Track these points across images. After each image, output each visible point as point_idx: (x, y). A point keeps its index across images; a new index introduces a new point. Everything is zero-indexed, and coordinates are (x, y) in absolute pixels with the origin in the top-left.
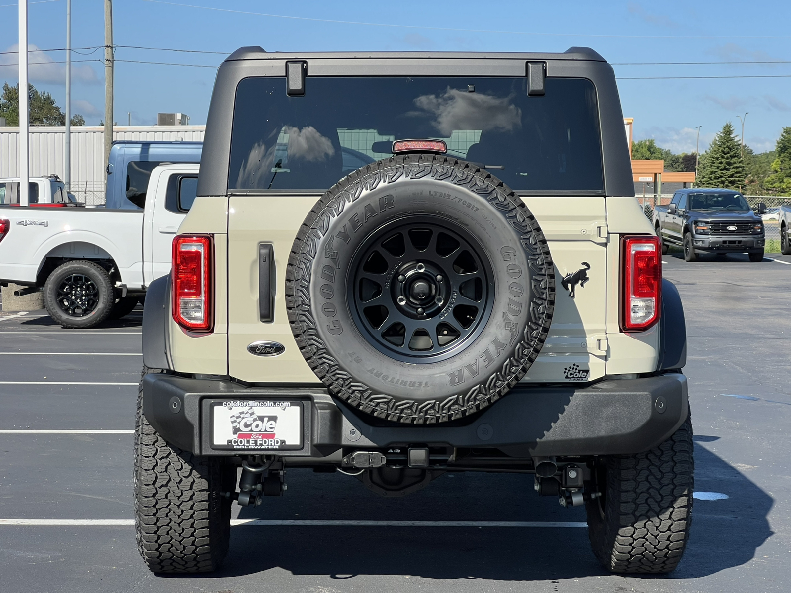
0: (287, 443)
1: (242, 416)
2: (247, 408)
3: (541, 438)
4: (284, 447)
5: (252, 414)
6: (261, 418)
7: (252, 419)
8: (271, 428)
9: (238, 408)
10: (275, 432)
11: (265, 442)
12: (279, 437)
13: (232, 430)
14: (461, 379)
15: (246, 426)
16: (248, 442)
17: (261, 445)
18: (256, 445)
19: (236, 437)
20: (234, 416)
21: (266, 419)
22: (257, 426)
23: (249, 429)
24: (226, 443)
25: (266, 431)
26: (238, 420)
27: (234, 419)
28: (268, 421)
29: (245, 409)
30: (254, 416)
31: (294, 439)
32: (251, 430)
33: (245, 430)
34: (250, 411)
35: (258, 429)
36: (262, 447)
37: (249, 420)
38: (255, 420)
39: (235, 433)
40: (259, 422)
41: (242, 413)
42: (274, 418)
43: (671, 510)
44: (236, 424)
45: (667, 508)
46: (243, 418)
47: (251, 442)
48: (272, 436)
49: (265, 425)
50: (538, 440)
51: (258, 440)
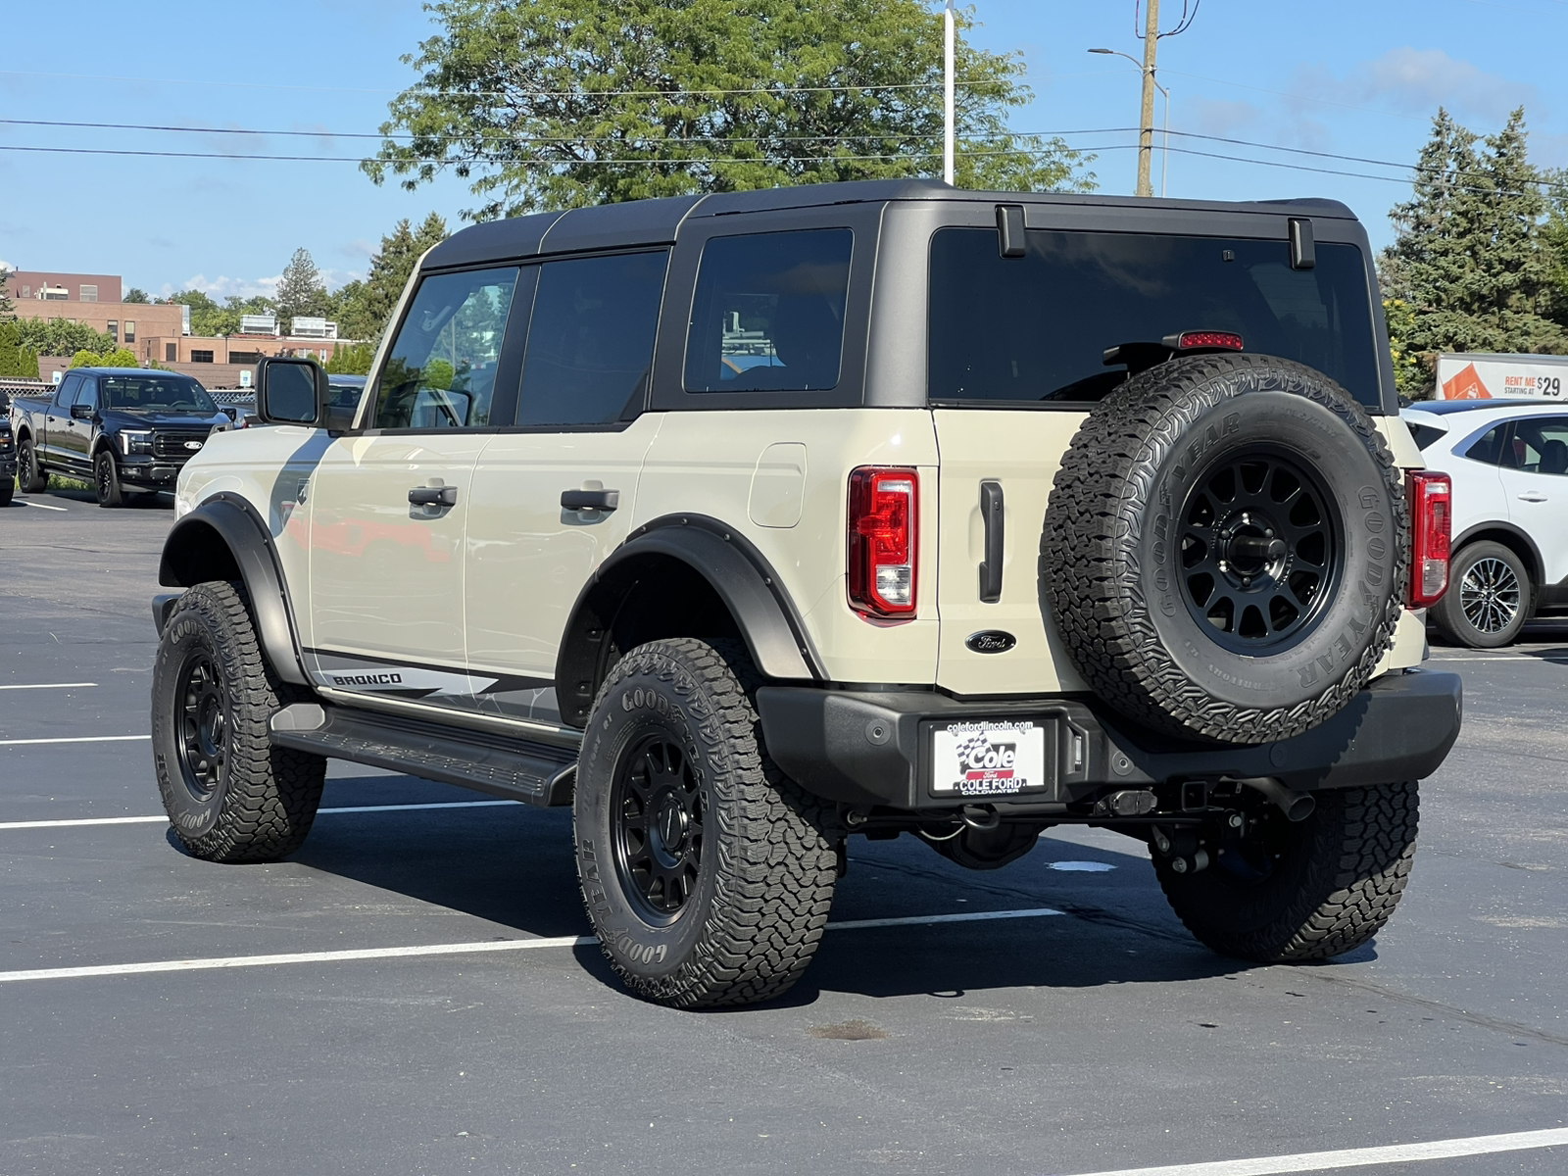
0: (1029, 783)
1: (971, 745)
2: (978, 733)
4: (1027, 791)
5: (984, 741)
6: (996, 748)
7: (984, 749)
8: (1009, 762)
9: (965, 733)
10: (1013, 768)
11: (1003, 784)
12: (1018, 775)
13: (959, 768)
15: (978, 760)
16: (981, 784)
17: (997, 788)
18: (991, 789)
19: (964, 777)
20: (960, 746)
21: (1002, 748)
22: (991, 760)
23: (981, 765)
24: (951, 787)
25: (1002, 766)
26: (967, 752)
27: (961, 750)
28: (1006, 751)
29: (975, 734)
30: (987, 745)
31: (1037, 777)
32: (984, 767)
33: (976, 767)
34: (982, 737)
35: (993, 765)
36: (999, 791)
37: (980, 751)
38: (988, 750)
39: (963, 772)
40: (993, 754)
41: (971, 741)
42: (1011, 747)
44: (964, 758)
46: (973, 748)
47: (984, 784)
48: (1009, 774)
49: (1001, 758)
51: (994, 781)
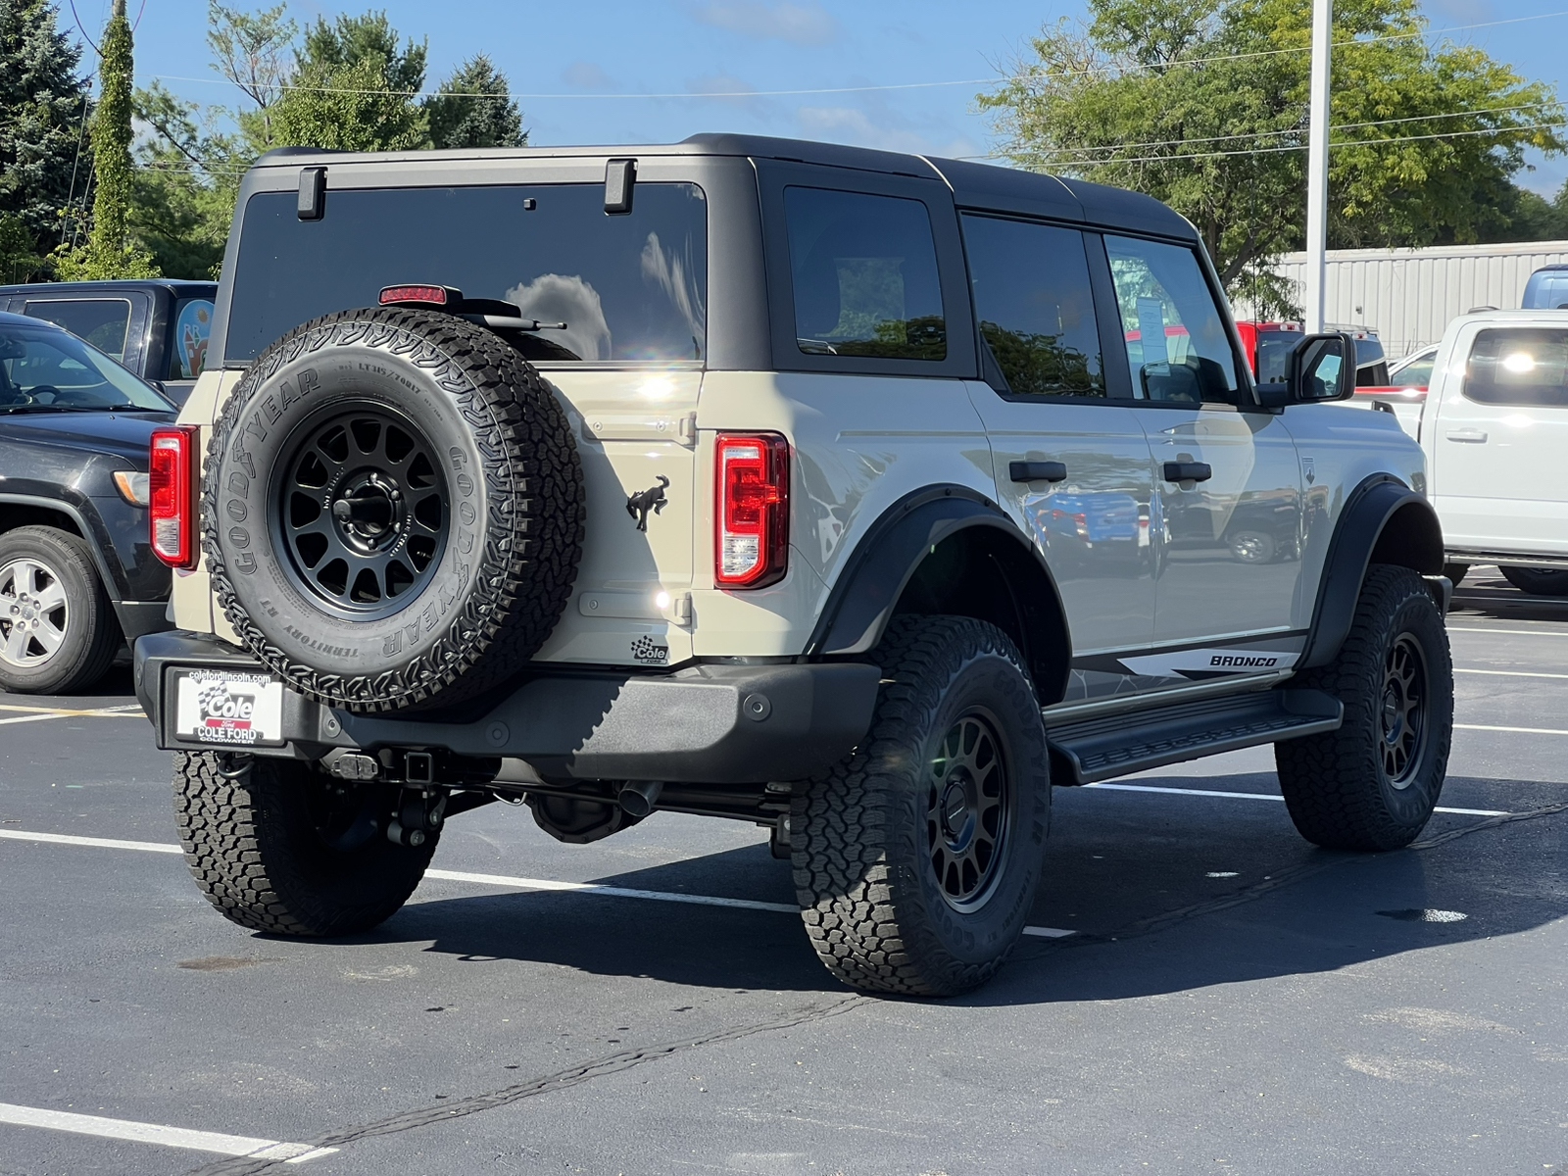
0: (265, 737)
1: (212, 693)
2: (219, 682)
3: (578, 750)
4: (260, 743)
5: (224, 691)
6: (235, 698)
7: (223, 698)
8: (247, 713)
9: (210, 680)
10: (251, 719)
11: (238, 734)
12: (255, 727)
13: (199, 714)
14: (397, 649)
15: (217, 708)
16: (217, 732)
17: (232, 737)
18: (226, 738)
19: (204, 723)
20: (202, 693)
21: (241, 700)
22: (229, 709)
23: (219, 713)
24: (191, 732)
25: (240, 717)
26: (207, 699)
27: (202, 697)
28: (244, 702)
29: (216, 684)
30: (227, 695)
31: (274, 733)
32: (222, 716)
33: (215, 715)
34: (222, 687)
35: (230, 714)
36: (234, 741)
37: (220, 700)
38: (227, 700)
39: (203, 718)
40: (231, 704)
41: (212, 689)
42: (250, 699)
43: (863, 885)
44: (205, 705)
45: (857, 884)
46: (213, 697)
47: (220, 732)
48: (246, 725)
49: (239, 709)
50: (574, 751)
51: (229, 730)
